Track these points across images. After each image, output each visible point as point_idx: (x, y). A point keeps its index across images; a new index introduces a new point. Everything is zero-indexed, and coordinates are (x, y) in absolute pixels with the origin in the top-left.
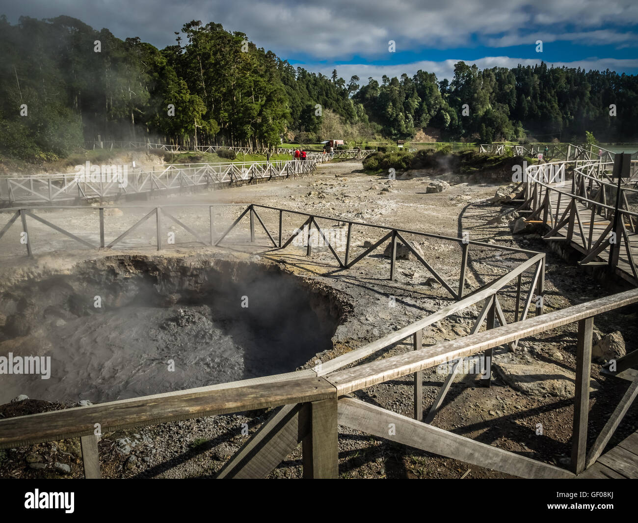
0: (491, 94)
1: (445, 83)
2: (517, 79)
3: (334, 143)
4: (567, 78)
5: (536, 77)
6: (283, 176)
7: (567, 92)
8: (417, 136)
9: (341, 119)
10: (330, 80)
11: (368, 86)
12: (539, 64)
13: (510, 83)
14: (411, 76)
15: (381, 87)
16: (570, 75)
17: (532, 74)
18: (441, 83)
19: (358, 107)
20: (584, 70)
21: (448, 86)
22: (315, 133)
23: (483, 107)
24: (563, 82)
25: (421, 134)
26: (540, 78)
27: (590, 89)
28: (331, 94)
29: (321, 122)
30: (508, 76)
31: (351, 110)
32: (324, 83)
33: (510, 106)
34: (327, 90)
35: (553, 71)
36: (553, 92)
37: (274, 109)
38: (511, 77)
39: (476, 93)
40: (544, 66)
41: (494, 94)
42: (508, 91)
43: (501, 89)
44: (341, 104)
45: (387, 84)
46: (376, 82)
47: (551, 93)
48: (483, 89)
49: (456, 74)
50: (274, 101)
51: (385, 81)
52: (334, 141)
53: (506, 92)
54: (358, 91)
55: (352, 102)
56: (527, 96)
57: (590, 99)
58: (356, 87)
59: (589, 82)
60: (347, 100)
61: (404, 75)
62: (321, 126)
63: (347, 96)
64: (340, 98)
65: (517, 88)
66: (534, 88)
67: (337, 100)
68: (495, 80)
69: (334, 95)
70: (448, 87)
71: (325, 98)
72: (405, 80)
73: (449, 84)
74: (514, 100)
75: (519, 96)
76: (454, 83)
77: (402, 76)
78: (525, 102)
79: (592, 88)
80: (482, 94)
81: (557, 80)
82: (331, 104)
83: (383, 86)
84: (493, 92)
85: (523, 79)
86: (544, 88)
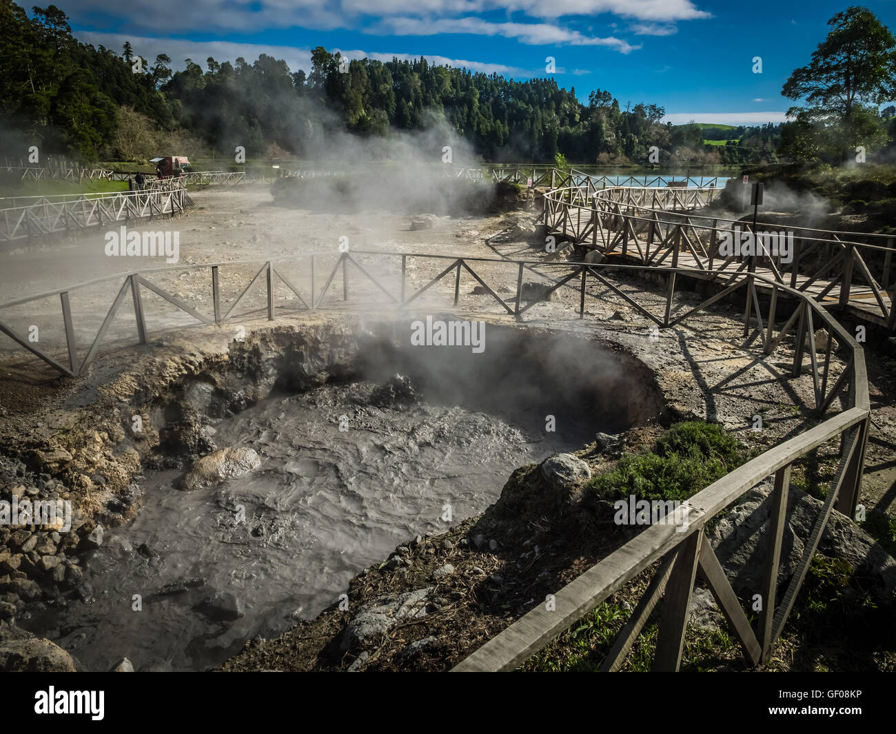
0: (364, 95)
1: (300, 75)
2: (395, 77)
3: (174, 161)
4: (452, 80)
5: (417, 76)
6: (167, 214)
7: (453, 98)
8: (269, 151)
9: (149, 122)
10: (121, 59)
11: (186, 73)
12: (418, 60)
13: (385, 81)
14: (251, 62)
15: (207, 75)
16: (454, 76)
17: (411, 72)
18: (295, 75)
19: (173, 105)
20: (470, 72)
21: (305, 80)
22: (110, 144)
23: (355, 113)
24: (447, 84)
25: (274, 148)
26: (421, 78)
27: (478, 96)
28: (126, 81)
29: (116, 126)
30: (382, 73)
31: (162, 109)
32: (111, 63)
33: (388, 113)
34: (119, 74)
35: (436, 70)
36: (438, 97)
37: (77, 104)
38: (386, 74)
39: (344, 92)
40: (424, 62)
41: (367, 96)
42: (385, 93)
43: (376, 89)
44: (145, 99)
45: (216, 71)
46: (198, 67)
47: (435, 98)
48: (352, 87)
49: (315, 63)
50: (74, 91)
51: (211, 66)
52: (174, 158)
53: (382, 94)
54: (170, 79)
55: (162, 96)
56: (408, 101)
57: (480, 108)
58: (166, 73)
59: (476, 87)
60: (155, 91)
61: (240, 60)
62: (118, 132)
63: (154, 86)
64: (143, 89)
65: (395, 89)
66: (415, 91)
67: (138, 92)
68: (366, 76)
69: (132, 83)
70: (306, 82)
71: (116, 86)
72: (243, 67)
73: (307, 76)
74: (393, 105)
75: (398, 100)
76: (312, 76)
77: (237, 60)
78: (407, 109)
79: (481, 94)
80: (352, 95)
81: (440, 81)
82: (128, 97)
83: (208, 74)
84: (366, 93)
85: (401, 78)
86: (427, 91)
